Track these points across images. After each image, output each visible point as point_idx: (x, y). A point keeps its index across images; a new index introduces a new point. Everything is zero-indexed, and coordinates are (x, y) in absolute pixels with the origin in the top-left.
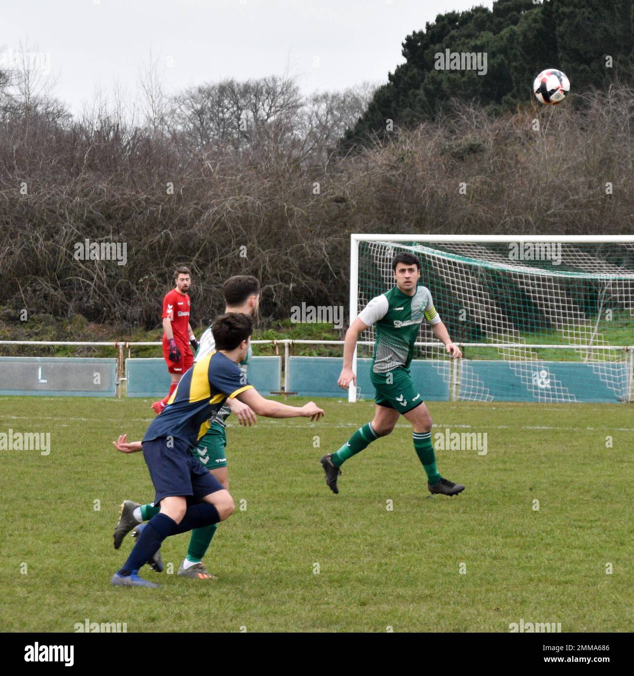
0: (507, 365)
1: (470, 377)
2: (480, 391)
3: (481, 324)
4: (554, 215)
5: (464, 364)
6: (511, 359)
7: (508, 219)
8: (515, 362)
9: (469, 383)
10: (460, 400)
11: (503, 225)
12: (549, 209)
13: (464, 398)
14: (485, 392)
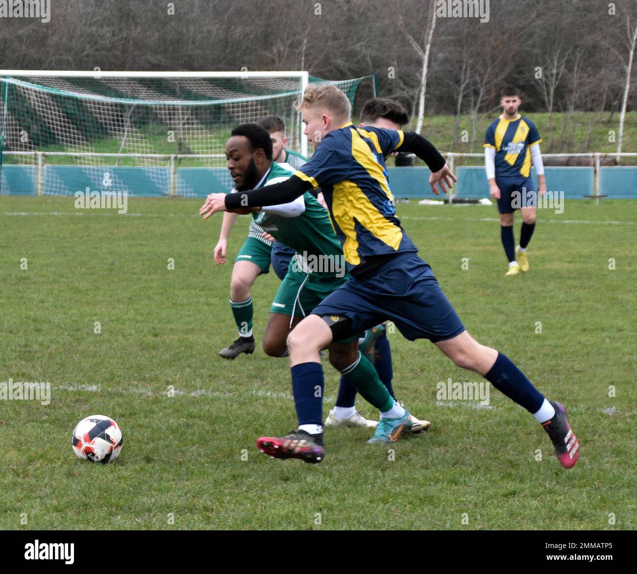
0: (81, 169)
1: (52, 177)
2: (60, 188)
3: (60, 137)
4: (87, 56)
5: (48, 167)
6: (85, 164)
7: (53, 58)
8: (87, 166)
9: (52, 182)
10: (44, 195)
11: (50, 63)
12: (84, 51)
13: (48, 193)
14: (64, 189)
